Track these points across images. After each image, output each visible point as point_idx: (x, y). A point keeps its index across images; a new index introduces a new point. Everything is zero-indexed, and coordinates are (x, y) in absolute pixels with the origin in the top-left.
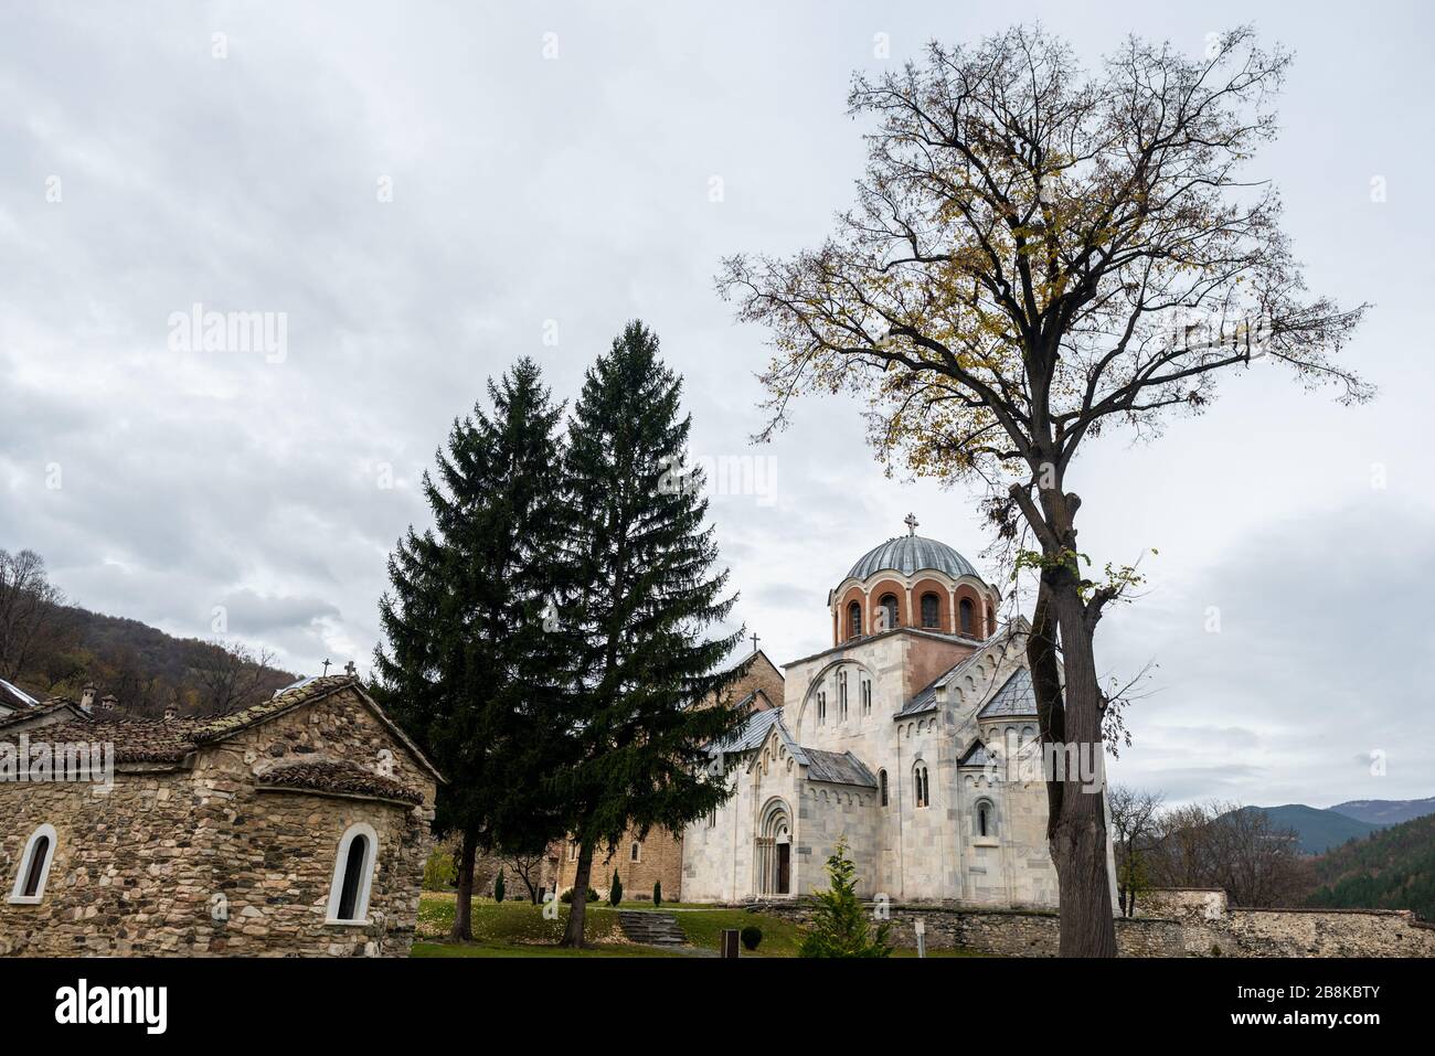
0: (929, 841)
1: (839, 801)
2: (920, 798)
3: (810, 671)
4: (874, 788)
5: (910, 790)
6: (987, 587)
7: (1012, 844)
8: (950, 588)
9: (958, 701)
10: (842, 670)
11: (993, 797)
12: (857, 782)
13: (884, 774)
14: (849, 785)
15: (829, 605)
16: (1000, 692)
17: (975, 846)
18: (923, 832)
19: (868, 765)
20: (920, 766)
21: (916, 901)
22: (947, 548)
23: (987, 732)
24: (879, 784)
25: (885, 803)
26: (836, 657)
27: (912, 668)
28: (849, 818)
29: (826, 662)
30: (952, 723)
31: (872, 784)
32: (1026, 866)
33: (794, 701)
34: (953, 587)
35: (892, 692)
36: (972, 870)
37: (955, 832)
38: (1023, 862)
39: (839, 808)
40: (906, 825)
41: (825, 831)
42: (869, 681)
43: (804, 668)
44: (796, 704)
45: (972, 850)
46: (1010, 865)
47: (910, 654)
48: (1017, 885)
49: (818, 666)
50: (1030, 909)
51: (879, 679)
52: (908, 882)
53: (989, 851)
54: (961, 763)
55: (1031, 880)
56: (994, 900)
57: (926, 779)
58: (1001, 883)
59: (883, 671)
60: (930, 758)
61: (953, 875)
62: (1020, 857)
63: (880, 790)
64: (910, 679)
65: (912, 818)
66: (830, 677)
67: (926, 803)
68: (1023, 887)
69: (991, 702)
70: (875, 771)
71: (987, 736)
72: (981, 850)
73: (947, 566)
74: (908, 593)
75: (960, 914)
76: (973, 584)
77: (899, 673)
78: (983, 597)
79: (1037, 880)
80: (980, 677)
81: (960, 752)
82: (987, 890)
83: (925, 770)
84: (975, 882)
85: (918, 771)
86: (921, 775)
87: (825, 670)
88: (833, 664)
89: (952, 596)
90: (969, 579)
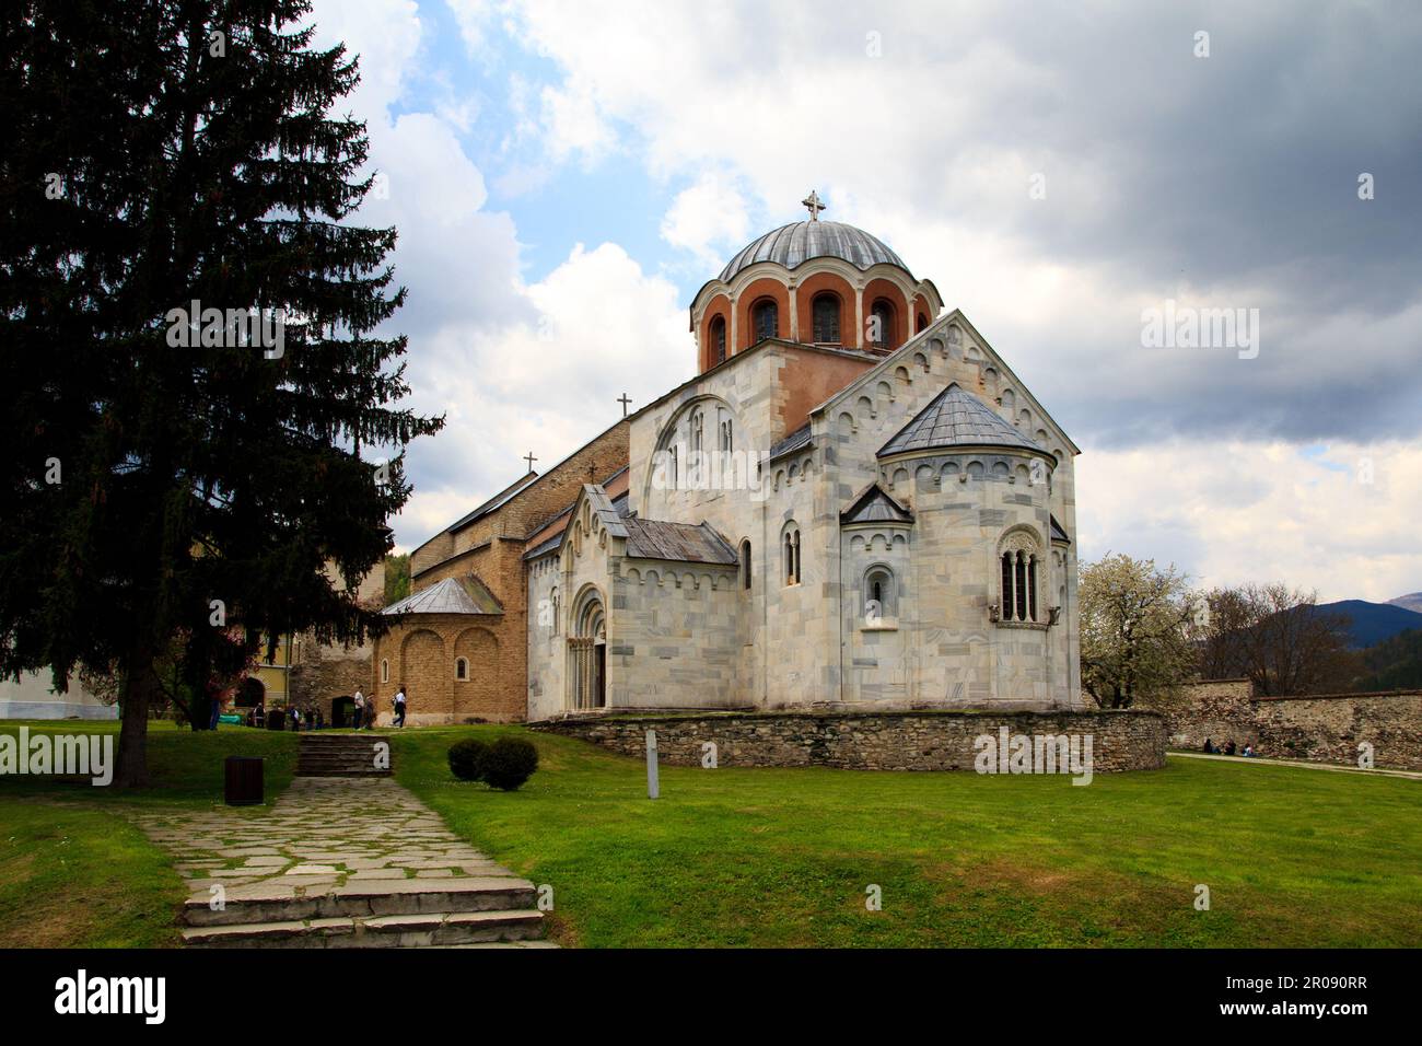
0: (800, 630)
1: (678, 585)
2: (791, 573)
3: (658, 420)
4: (733, 565)
5: (779, 563)
6: (916, 283)
7: (918, 626)
8: (857, 283)
9: (846, 432)
10: (697, 413)
11: (893, 564)
12: (707, 558)
13: (747, 546)
14: (694, 563)
15: (692, 330)
16: (916, 420)
17: (864, 631)
18: (793, 617)
19: (728, 536)
20: (791, 530)
21: (781, 707)
22: (859, 232)
23: (890, 474)
24: (741, 561)
25: (748, 585)
26: (688, 395)
27: (786, 395)
28: (694, 607)
29: (676, 404)
30: (835, 464)
31: (730, 560)
32: (936, 653)
33: (640, 463)
34: (861, 281)
35: (759, 426)
36: (857, 662)
37: (834, 614)
38: (934, 648)
39: (679, 594)
40: (772, 611)
41: (655, 624)
42: (730, 422)
43: (654, 414)
44: (642, 467)
45: (858, 637)
46: (914, 653)
47: (783, 375)
48: (923, 678)
49: (666, 412)
50: (940, 709)
51: (741, 416)
52: (774, 685)
53: (882, 636)
54: (846, 519)
55: (943, 672)
56: (887, 701)
57: (798, 547)
58: (899, 677)
59: (746, 404)
60: (803, 516)
61: (829, 671)
62: (928, 642)
63: (742, 569)
64: (782, 411)
65: (779, 600)
66: (683, 425)
67: (798, 581)
68: (930, 681)
69: (900, 434)
70: (736, 542)
71: (890, 480)
72: (871, 636)
73: (856, 253)
74: (792, 295)
75: (822, 719)
76: (895, 278)
77: (766, 403)
78: (909, 298)
79: (951, 671)
80: (885, 398)
81: (846, 505)
82: (878, 687)
83: (797, 533)
84: (858, 678)
85: (788, 536)
86: (792, 541)
87: (676, 416)
88: (686, 405)
89: (859, 297)
90: (888, 270)
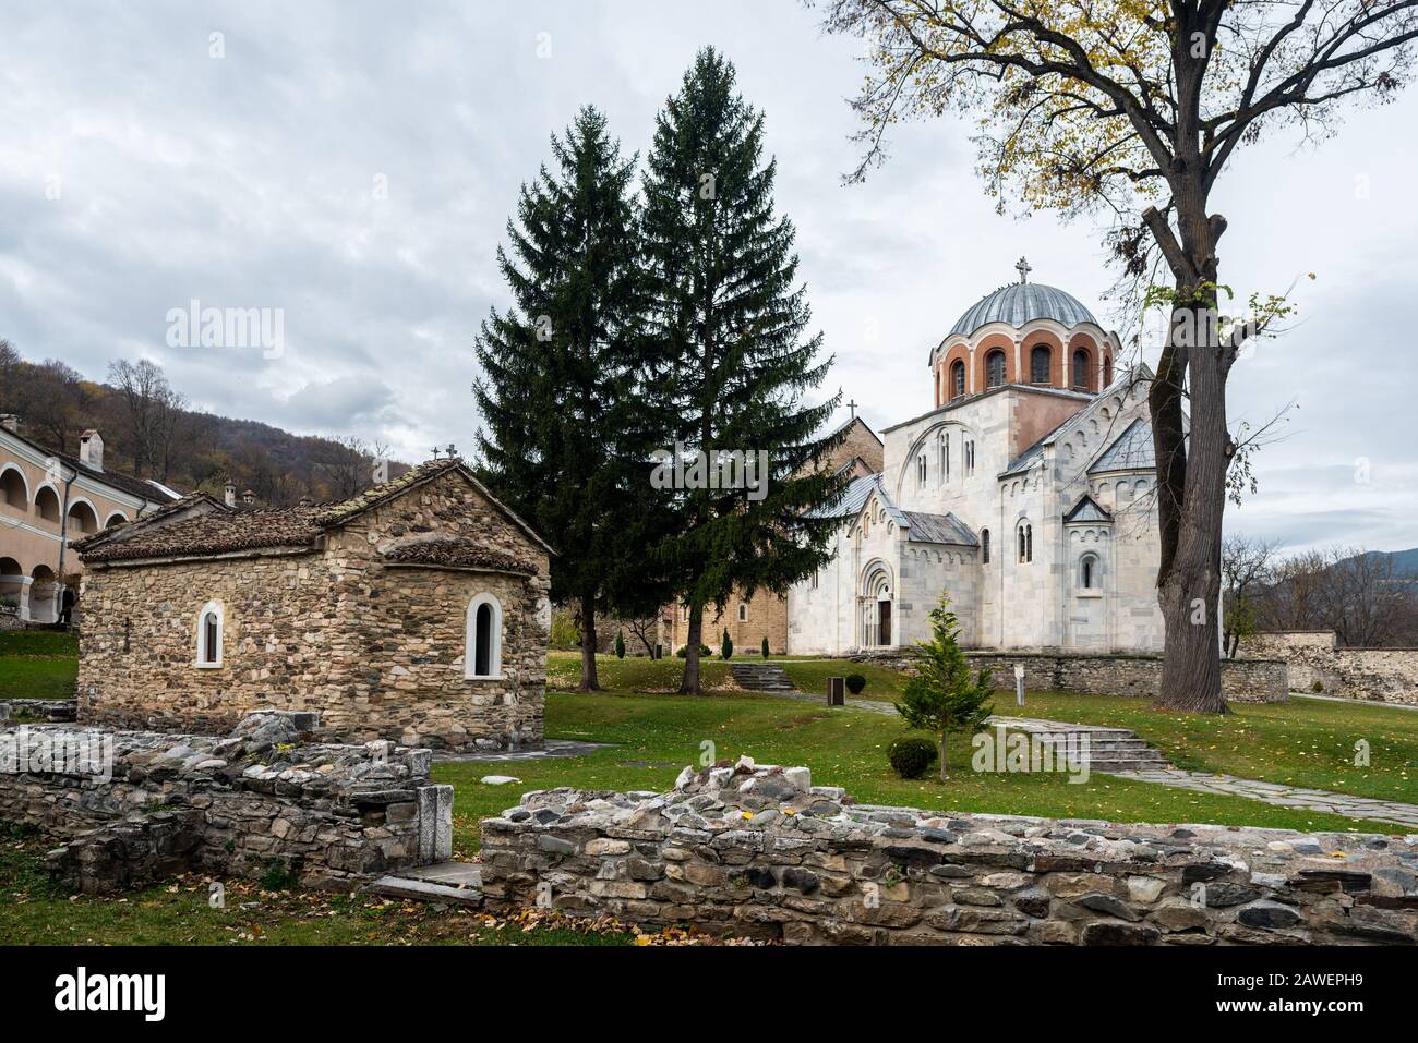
0: (1031, 595)
1: (940, 560)
2: (1022, 554)
3: (910, 435)
4: (977, 547)
5: (1013, 547)
6: (1106, 335)
7: (1116, 595)
8: (1064, 337)
9: (1067, 457)
10: (944, 432)
11: (1099, 551)
12: (958, 542)
13: (986, 533)
14: (951, 544)
15: (930, 365)
16: (1113, 446)
17: (1079, 598)
18: (1025, 586)
19: (969, 525)
20: (1024, 524)
21: (1016, 649)
22: (1063, 294)
23: (1096, 487)
24: (980, 543)
25: (986, 560)
26: (937, 419)
27: (1018, 426)
28: (950, 576)
29: (927, 424)
30: (1061, 481)
31: (974, 543)
32: (1129, 614)
33: (893, 466)
34: (1067, 336)
35: (996, 451)
36: (1073, 619)
37: (1058, 585)
38: (1127, 610)
39: (940, 566)
40: (1008, 580)
41: (925, 587)
42: (973, 442)
43: (906, 430)
44: (895, 469)
45: (1075, 602)
46: (1112, 613)
47: (1017, 412)
48: (1119, 631)
49: (918, 430)
50: (1131, 653)
51: (983, 439)
52: (1008, 633)
53: (1091, 601)
54: (1067, 519)
55: (1134, 628)
56: (1096, 646)
57: (1029, 536)
58: (1102, 630)
59: (987, 431)
60: (1034, 516)
61: (1054, 626)
62: (1123, 606)
63: (982, 549)
64: (1016, 438)
65: (1014, 573)
66: (932, 439)
67: (1029, 559)
68: (1125, 634)
69: (1103, 457)
70: (977, 530)
71: (1096, 491)
72: (1085, 600)
73: (1062, 314)
74: (1017, 347)
75: (1059, 659)
76: (1091, 332)
77: (1005, 432)
78: (1100, 346)
79: (1138, 627)
80: (1093, 431)
81: (1067, 509)
82: (1089, 637)
83: (1029, 527)
84: (1076, 630)
85: (1021, 529)
86: (1025, 532)
87: (926, 433)
88: (935, 427)
89: (1065, 348)
90: (1086, 327)
